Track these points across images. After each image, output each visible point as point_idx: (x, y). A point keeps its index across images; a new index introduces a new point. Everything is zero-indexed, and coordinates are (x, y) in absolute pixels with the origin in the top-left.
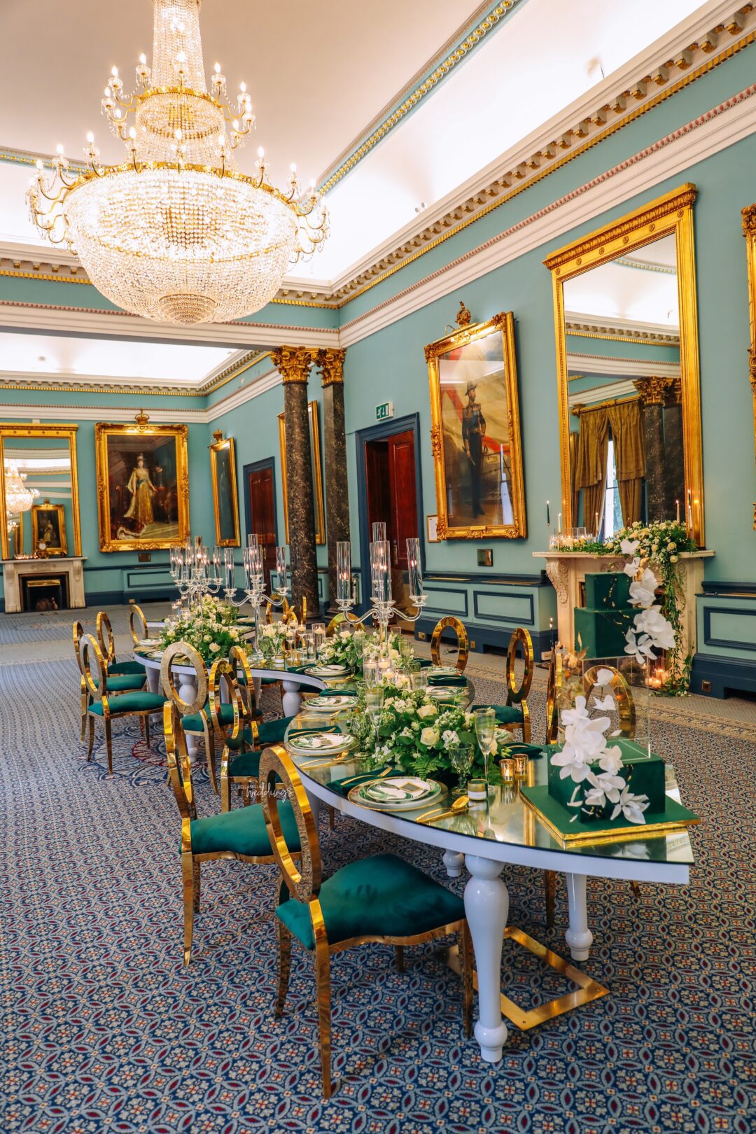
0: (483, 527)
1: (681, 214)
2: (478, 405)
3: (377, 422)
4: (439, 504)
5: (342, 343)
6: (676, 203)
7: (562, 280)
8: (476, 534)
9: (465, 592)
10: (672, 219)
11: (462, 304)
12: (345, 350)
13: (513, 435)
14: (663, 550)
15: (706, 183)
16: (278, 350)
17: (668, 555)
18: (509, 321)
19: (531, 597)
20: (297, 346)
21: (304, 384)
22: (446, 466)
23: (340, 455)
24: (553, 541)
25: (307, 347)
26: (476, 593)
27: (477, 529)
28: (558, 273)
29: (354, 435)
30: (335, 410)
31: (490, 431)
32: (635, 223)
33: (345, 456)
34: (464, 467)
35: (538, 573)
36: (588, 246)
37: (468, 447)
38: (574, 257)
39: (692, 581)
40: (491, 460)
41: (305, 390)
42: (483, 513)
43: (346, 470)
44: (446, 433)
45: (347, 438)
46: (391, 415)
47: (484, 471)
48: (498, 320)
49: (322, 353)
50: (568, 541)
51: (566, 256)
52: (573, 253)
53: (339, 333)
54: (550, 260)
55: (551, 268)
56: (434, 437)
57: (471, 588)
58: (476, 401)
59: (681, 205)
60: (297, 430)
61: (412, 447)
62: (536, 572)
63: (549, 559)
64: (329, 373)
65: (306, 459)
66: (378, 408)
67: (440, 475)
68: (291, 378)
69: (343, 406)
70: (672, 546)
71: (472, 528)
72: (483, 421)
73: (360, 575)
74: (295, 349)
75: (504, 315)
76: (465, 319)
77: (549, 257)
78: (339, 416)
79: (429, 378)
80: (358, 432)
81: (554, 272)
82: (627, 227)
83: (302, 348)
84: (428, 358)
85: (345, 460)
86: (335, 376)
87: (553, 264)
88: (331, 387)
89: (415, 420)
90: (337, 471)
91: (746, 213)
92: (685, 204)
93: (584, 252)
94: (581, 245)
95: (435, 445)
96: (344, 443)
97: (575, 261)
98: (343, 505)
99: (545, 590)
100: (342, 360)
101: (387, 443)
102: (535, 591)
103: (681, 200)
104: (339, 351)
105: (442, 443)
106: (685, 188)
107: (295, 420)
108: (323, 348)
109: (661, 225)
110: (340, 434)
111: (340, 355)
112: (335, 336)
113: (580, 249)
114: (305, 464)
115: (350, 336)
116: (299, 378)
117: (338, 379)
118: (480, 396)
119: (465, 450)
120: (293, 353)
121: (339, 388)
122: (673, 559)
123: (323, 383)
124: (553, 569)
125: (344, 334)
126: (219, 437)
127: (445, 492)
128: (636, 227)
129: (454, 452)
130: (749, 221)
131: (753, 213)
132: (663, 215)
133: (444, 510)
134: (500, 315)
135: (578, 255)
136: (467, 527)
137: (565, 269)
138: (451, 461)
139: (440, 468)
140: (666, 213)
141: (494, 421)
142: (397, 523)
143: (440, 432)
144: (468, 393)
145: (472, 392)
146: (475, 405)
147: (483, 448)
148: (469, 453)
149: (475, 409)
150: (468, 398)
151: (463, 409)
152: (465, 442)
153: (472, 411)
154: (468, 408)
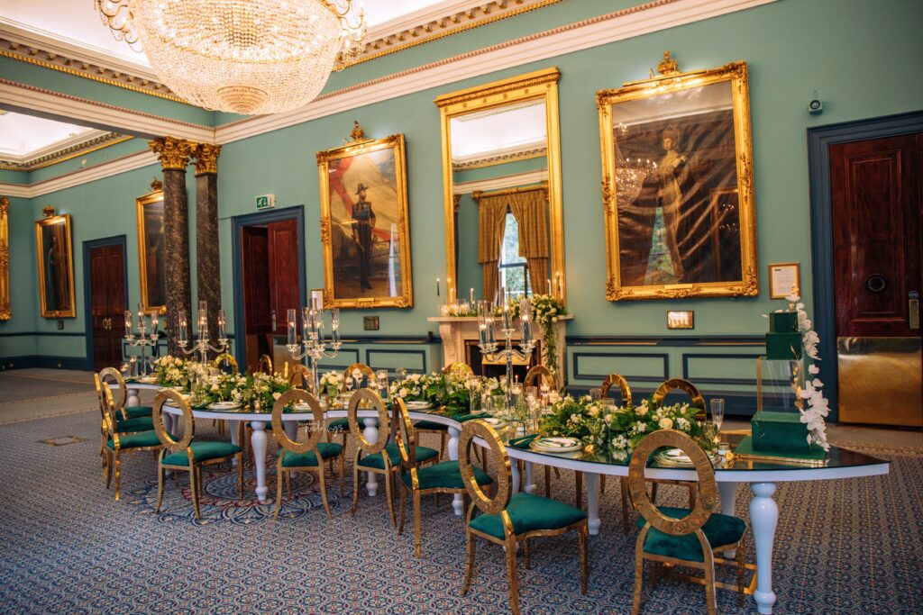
0: (372, 299)
1: (549, 86)
3: (256, 210)
4: (326, 280)
5: (217, 140)
6: (549, 77)
7: (449, 116)
8: (366, 305)
9: (357, 351)
10: (542, 88)
11: (356, 123)
12: (220, 147)
13: (404, 229)
14: (546, 314)
15: (565, 70)
16: (161, 140)
17: (550, 317)
18: (402, 141)
19: (423, 352)
20: (180, 138)
21: (183, 172)
22: (334, 249)
23: (213, 236)
24: (445, 310)
25: (188, 140)
26: (368, 351)
27: (364, 301)
28: (446, 110)
29: (229, 221)
30: (210, 197)
31: (379, 224)
32: (513, 86)
33: (217, 237)
34: (352, 251)
35: (427, 334)
36: (473, 96)
37: (357, 235)
38: (461, 101)
39: (561, 334)
40: (380, 246)
41: (184, 177)
42: (370, 288)
43: (218, 249)
44: (334, 223)
45: (220, 222)
46: (273, 205)
47: (373, 255)
48: (393, 139)
49: (200, 147)
50: (456, 308)
51: (454, 100)
52: (460, 98)
53: (215, 131)
54: (440, 101)
55: (440, 106)
56: (323, 225)
57: (363, 348)
58: (367, 200)
59: (550, 80)
60: (177, 212)
61: (294, 233)
62: (424, 332)
63: (441, 323)
64: (204, 165)
65: (184, 238)
66: (258, 199)
67: (328, 257)
68: (172, 166)
69: (216, 194)
70: (553, 310)
71: (360, 300)
72: (373, 216)
73: (233, 341)
74: (178, 141)
75: (399, 136)
76: (360, 135)
77: (439, 98)
78: (213, 203)
79: (319, 178)
80: (235, 218)
81: (442, 109)
82: (506, 87)
83: (184, 141)
84: (319, 162)
85: (218, 242)
86: (210, 168)
87: (443, 104)
88: (206, 177)
89: (301, 210)
90: (211, 251)
91: (599, 95)
92: (553, 80)
93: (470, 99)
94: (468, 94)
95: (324, 232)
96: (217, 226)
97: (461, 104)
98: (216, 280)
99: (435, 346)
100: (217, 155)
101: (267, 229)
102: (427, 348)
103: (551, 77)
104: (214, 147)
105: (330, 230)
106: (553, 70)
107: (176, 203)
108: (201, 143)
109: (533, 90)
110: (213, 218)
111: (216, 150)
112: (211, 134)
113: (467, 97)
114: (184, 242)
115: (224, 136)
116: (179, 166)
117: (212, 171)
118: (370, 195)
119: (354, 238)
120: (176, 143)
121: (213, 179)
122: (554, 319)
123: (196, 173)
124: (445, 330)
125: (219, 133)
126: (51, 212)
127: (332, 270)
128: (514, 89)
129: (342, 239)
130: (600, 99)
131: (604, 95)
132: (535, 84)
133: (330, 286)
134: (395, 135)
135: (464, 100)
136: (355, 300)
137: (453, 109)
138: (339, 246)
139: (328, 251)
140: (539, 83)
141: (385, 217)
142: (276, 295)
143: (328, 223)
144: (358, 193)
145: (362, 192)
146: (365, 203)
147: (372, 236)
148: (357, 240)
149: (365, 206)
150: (358, 196)
151: (353, 206)
152: (354, 232)
153: (363, 208)
154: (358, 205)
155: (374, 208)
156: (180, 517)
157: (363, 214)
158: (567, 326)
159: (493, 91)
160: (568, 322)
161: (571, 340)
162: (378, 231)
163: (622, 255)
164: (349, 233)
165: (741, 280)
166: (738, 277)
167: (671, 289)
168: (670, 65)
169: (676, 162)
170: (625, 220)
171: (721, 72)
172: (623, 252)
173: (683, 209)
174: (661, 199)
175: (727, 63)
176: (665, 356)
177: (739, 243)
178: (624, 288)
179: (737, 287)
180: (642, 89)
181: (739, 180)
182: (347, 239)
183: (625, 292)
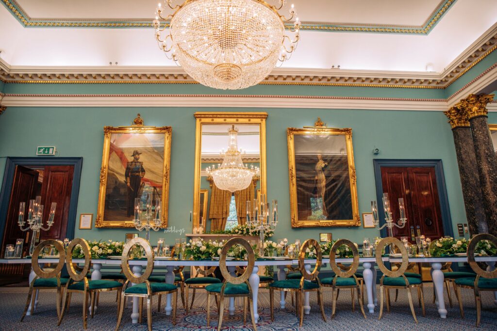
1: (262, 120)
2: (140, 162)
3: (36, 155)
4: (99, 208)
6: (261, 116)
7: (202, 124)
10: (258, 121)
11: (139, 115)
15: (271, 114)
22: (107, 188)
27: (129, 223)
28: (200, 120)
29: (4, 159)
31: (148, 176)
32: (243, 116)
34: (123, 191)
36: (219, 116)
37: (129, 181)
38: (211, 117)
40: (146, 189)
44: (111, 172)
46: (54, 154)
47: (140, 194)
48: (165, 129)
51: (206, 116)
52: (212, 116)
53: (4, 96)
55: (197, 117)
56: (100, 172)
58: (139, 160)
59: (263, 118)
61: (71, 175)
63: (192, 237)
66: (40, 149)
71: (126, 222)
72: (143, 171)
75: (170, 128)
77: (197, 113)
80: (11, 159)
81: (198, 119)
82: (239, 116)
84: (105, 133)
87: (201, 117)
89: (79, 161)
91: (289, 129)
92: (265, 118)
93: (217, 117)
95: (102, 176)
97: (211, 119)
103: (264, 116)
104: (0, 106)
105: (106, 176)
106: (265, 113)
109: (253, 120)
112: (0, 97)
113: (215, 116)
118: (141, 158)
119: (126, 182)
127: (104, 202)
128: (243, 118)
129: (116, 182)
130: (289, 131)
131: (292, 130)
132: (255, 118)
133: (101, 211)
134: (168, 126)
135: (213, 117)
136: (121, 222)
137: (204, 120)
138: (113, 186)
139: (103, 189)
140: (257, 118)
141: (153, 172)
143: (106, 171)
144: (133, 156)
145: (137, 156)
146: (138, 162)
147: (141, 183)
148: (129, 184)
149: (138, 164)
150: (133, 158)
151: (128, 163)
152: (126, 178)
153: (136, 165)
154: (132, 162)
157: (136, 169)
159: (230, 116)
162: (147, 180)
163: (298, 205)
164: (122, 179)
165: (352, 219)
166: (351, 218)
167: (325, 222)
168: (319, 124)
169: (323, 165)
170: (299, 188)
171: (342, 131)
172: (299, 204)
173: (327, 186)
174: (317, 180)
175: (345, 128)
177: (351, 204)
178: (300, 221)
179: (352, 223)
180: (307, 130)
181: (350, 176)
182: (120, 183)
183: (301, 223)
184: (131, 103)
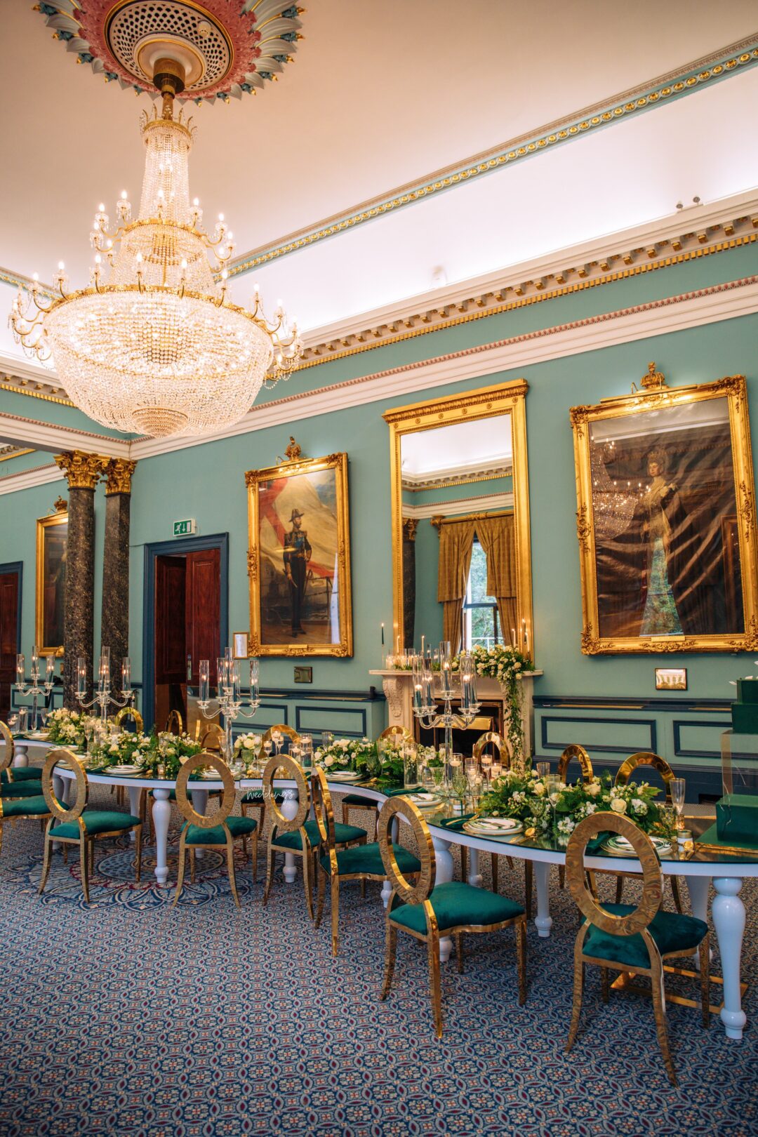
0: (305, 646)
1: (516, 400)
2: (303, 532)
3: (173, 537)
4: (252, 622)
5: (133, 454)
6: (515, 391)
7: (399, 433)
8: (297, 653)
9: (285, 707)
10: (508, 402)
11: (292, 439)
12: (136, 462)
13: (344, 564)
14: (509, 669)
15: (534, 382)
16: (69, 455)
17: (513, 673)
18: (344, 461)
19: (363, 712)
20: (90, 453)
21: (91, 491)
22: (262, 586)
23: (121, 566)
24: (390, 661)
25: (100, 455)
26: (298, 709)
27: (296, 648)
28: (396, 427)
29: (142, 548)
30: (121, 520)
31: (316, 557)
32: (474, 400)
33: (127, 568)
34: (283, 589)
35: (369, 689)
36: (428, 410)
37: (289, 570)
38: (413, 416)
39: (527, 693)
40: (316, 583)
41: (93, 497)
42: (304, 633)
43: (127, 581)
44: (263, 555)
45: (131, 550)
46: (193, 532)
47: (306, 594)
48: (333, 458)
49: (113, 463)
50: (404, 660)
51: (406, 415)
52: (413, 413)
53: (130, 444)
54: (389, 415)
55: (389, 422)
56: (250, 557)
57: (292, 704)
58: (302, 529)
59: (517, 394)
60: (82, 538)
61: (217, 566)
62: (365, 688)
63: (385, 677)
64: (116, 483)
65: (89, 568)
66: (176, 524)
67: (254, 595)
68: (79, 484)
69: (128, 517)
70: (517, 665)
71: (291, 646)
72: (308, 547)
73: (140, 691)
74: (88, 456)
75: (340, 455)
76: (296, 454)
77: (388, 412)
78: (124, 527)
79: (247, 502)
80: (148, 546)
81: (392, 425)
82: (466, 401)
83: (94, 455)
84: (248, 483)
85: (127, 572)
86: (123, 487)
87: (392, 419)
88: (118, 498)
89: (225, 539)
90: (119, 584)
91: (573, 411)
92: (520, 394)
93: (423, 414)
94: (422, 408)
95: (251, 565)
96: (127, 555)
97: (414, 419)
98: (123, 618)
99: (377, 704)
100: (131, 472)
101: (185, 558)
102: (368, 706)
103: (518, 390)
104: (129, 463)
105: (258, 564)
106: (520, 382)
107: (81, 527)
108: (114, 458)
109: (497, 405)
110: (124, 546)
111: (131, 466)
112: (126, 448)
113: (420, 411)
114: (88, 573)
115: (140, 451)
116: (88, 485)
117: (125, 490)
118: (305, 524)
119: (286, 573)
120: (85, 458)
121: (125, 499)
122: (518, 676)
123: (107, 492)
124: (389, 686)
125: (134, 447)
127: (259, 610)
128: (475, 403)
129: (272, 574)
130: (575, 417)
131: (579, 413)
132: (500, 398)
133: (257, 628)
134: (336, 454)
135: (417, 415)
136: (285, 646)
137: (403, 425)
138: (269, 581)
139: (255, 588)
140: (503, 397)
141: (323, 549)
142: (192, 638)
143: (256, 554)
144: (292, 520)
145: (297, 519)
146: (300, 532)
147: (307, 572)
148: (290, 575)
149: (300, 536)
150: (292, 523)
151: (286, 535)
152: (285, 564)
153: (297, 538)
154: (291, 534)
155: (311, 539)
156: (66, 899)
157: (298, 545)
158: (535, 683)
159: (450, 405)
160: (536, 679)
161: (539, 701)
162: (315, 566)
163: (599, 599)
164: (280, 567)
165: (743, 632)
166: (740, 629)
167: (660, 641)
168: (656, 379)
169: (664, 492)
170: (603, 558)
171: (714, 387)
172: (601, 596)
173: (672, 546)
174: (647, 533)
175: (722, 377)
176: (652, 723)
178: (603, 639)
179: (739, 641)
180: (624, 405)
181: (739, 513)
182: (278, 574)
183: (604, 644)
184: (272, 418)
